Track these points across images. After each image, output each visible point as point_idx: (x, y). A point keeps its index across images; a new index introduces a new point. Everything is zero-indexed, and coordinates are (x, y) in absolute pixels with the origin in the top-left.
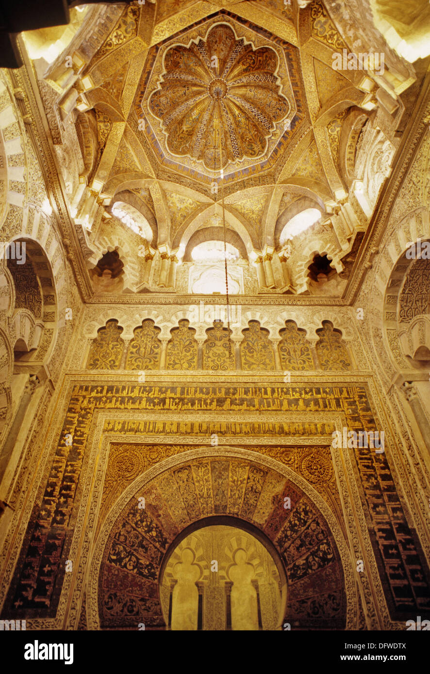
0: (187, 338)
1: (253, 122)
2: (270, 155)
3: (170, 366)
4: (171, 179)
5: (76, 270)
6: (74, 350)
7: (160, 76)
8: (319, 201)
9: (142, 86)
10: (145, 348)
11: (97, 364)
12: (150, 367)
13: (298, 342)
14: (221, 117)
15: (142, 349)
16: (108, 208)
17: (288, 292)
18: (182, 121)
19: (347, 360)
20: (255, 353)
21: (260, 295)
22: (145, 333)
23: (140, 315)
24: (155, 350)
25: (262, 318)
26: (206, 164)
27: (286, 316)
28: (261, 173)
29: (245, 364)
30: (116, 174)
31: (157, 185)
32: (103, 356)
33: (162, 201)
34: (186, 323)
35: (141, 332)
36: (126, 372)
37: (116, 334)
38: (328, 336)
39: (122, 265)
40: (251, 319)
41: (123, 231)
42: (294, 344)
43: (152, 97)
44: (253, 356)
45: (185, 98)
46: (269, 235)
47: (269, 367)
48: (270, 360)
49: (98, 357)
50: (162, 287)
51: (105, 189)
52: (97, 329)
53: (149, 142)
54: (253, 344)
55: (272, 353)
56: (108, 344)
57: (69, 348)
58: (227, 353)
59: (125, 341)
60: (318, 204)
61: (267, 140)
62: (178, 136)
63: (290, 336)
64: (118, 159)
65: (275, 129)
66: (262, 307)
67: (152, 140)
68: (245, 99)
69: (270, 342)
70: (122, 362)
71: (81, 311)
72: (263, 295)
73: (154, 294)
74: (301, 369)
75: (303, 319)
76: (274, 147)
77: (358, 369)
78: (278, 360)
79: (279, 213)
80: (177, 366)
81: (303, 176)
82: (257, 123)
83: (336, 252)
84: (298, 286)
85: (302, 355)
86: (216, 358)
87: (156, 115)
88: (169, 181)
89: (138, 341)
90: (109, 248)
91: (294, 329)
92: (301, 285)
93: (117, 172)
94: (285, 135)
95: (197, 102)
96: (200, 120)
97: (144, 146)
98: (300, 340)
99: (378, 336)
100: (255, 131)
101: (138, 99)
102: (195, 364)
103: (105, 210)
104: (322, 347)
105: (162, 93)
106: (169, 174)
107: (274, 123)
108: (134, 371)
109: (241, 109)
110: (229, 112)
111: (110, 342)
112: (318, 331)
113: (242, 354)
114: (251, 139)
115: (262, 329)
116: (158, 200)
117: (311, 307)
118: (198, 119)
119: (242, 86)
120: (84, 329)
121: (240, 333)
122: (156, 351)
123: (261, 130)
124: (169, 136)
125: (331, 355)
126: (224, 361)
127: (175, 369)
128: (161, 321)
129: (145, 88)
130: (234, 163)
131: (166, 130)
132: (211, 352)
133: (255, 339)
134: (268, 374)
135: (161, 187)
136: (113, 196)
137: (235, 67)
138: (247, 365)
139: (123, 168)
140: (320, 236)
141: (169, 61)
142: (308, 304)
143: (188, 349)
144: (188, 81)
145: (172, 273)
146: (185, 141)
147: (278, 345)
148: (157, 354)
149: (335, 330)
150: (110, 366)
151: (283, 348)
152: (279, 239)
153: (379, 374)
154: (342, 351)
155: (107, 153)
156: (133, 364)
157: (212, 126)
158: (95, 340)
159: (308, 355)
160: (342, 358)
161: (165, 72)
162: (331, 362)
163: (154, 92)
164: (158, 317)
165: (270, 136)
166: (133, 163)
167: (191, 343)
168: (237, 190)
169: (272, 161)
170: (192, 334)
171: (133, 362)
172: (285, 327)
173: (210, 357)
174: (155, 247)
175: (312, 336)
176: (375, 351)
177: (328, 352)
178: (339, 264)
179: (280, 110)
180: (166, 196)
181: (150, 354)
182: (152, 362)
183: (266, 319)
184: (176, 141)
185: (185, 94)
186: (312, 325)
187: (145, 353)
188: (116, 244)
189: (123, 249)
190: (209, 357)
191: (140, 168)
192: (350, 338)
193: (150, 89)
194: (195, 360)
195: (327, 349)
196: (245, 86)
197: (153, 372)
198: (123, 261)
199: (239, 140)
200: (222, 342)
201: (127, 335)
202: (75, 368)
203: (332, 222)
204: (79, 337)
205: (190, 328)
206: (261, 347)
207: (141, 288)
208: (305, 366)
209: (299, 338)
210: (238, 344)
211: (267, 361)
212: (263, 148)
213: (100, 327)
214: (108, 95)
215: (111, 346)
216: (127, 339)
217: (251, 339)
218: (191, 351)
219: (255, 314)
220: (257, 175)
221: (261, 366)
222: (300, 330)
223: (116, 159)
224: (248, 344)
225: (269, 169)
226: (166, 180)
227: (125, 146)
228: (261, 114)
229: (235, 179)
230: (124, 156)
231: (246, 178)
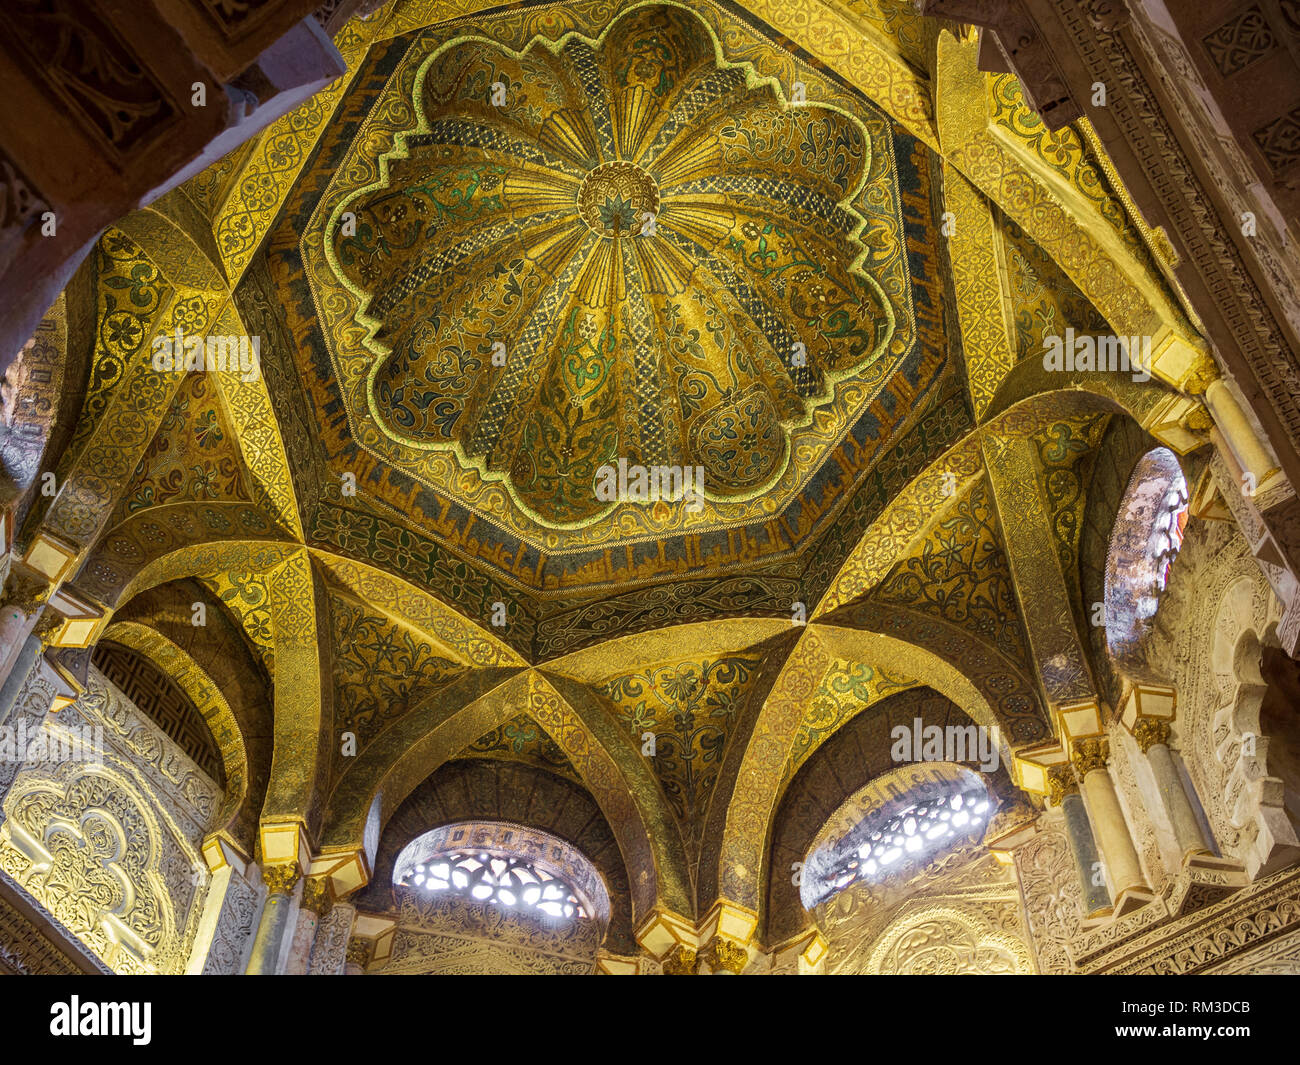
2: (913, 319)
7: (359, 318)
18: (556, 383)
28: (922, 404)
30: (367, 738)
31: (547, 686)
43: (378, 393)
61: (864, 273)
65: (863, 224)
67: (461, 526)
76: (903, 281)
87: (429, 438)
88: (589, 642)
93: (369, 731)
95: (574, 287)
106: (580, 615)
107: (847, 207)
116: (578, 738)
124: (515, 479)
130: (807, 422)
141: (360, 261)
161: (365, 298)
163: (371, 376)
165: (864, 258)
166: (424, 656)
169: (932, 336)
185: (514, 290)
225: (939, 370)
226: (575, 646)
227: (361, 620)
228: (807, 190)
229: (844, 477)
230: (371, 655)
231: (879, 457)
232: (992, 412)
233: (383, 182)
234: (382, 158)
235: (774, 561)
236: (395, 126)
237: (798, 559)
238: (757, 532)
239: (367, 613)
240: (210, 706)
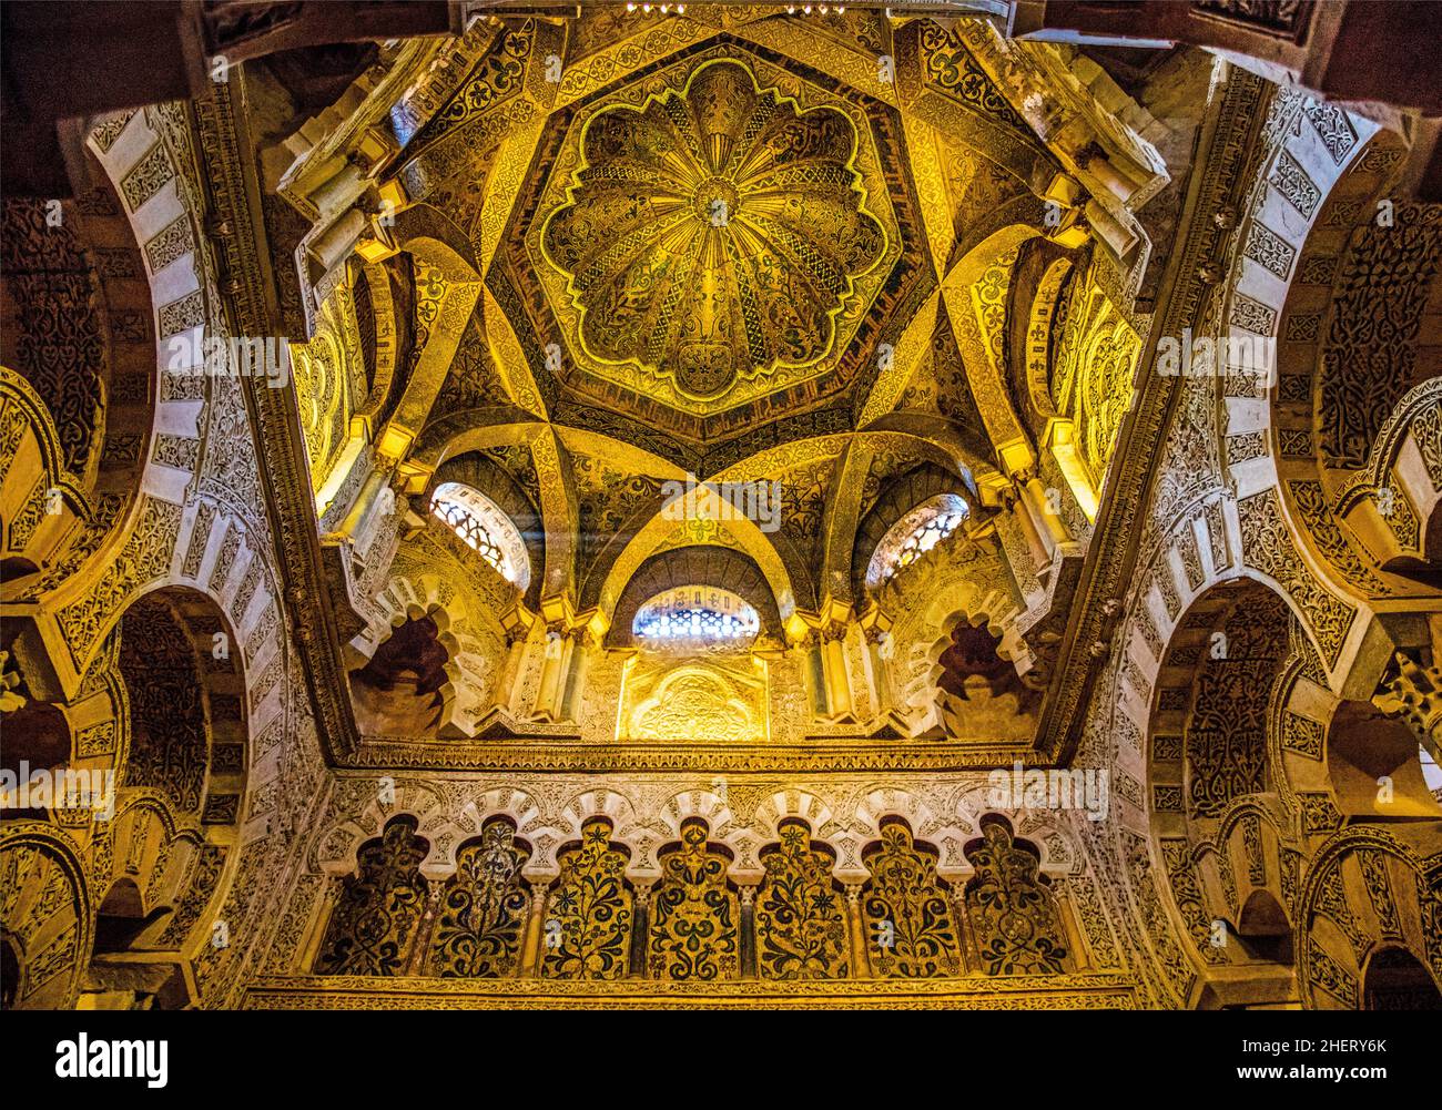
0: (605, 876)
1: (800, 276)
2: (839, 357)
3: (551, 966)
4: (589, 422)
5: (315, 672)
6: (284, 911)
7: (574, 174)
8: (965, 472)
9: (530, 198)
10: (485, 907)
11: (347, 956)
12: (494, 967)
13: (915, 884)
14: (721, 264)
15: (476, 910)
16: (419, 503)
17: (887, 733)
18: (625, 276)
19: (1055, 938)
20: (796, 923)
21: (812, 743)
22: (489, 859)
23: (479, 804)
24: (511, 911)
25: (814, 812)
26: (681, 382)
27: (879, 802)
28: (818, 404)
29: (767, 957)
30: (449, 410)
31: (551, 438)
32: (364, 932)
33: (560, 480)
34: (604, 828)
35: (478, 854)
36: (425, 984)
37: (407, 862)
38: (998, 862)
39: (444, 656)
40: (787, 815)
41: (455, 562)
42: (903, 890)
43: (552, 222)
44: (790, 931)
45: (634, 222)
46: (836, 569)
47: (834, 966)
48: (838, 946)
49: (350, 934)
50: (544, 721)
51: (415, 452)
52: (355, 845)
53: (537, 330)
54: (791, 893)
55: (844, 922)
56: (384, 894)
57: (271, 905)
58: (716, 921)
59: (430, 884)
60: (962, 483)
61: (833, 319)
62: (614, 311)
63: (891, 865)
64: (458, 372)
65: (851, 294)
66: (817, 777)
67: (547, 324)
68: (781, 223)
69: (838, 886)
70: (416, 951)
71: (319, 788)
72: (819, 743)
73: (522, 742)
74: (924, 971)
75: (928, 813)
76: (848, 336)
77: (1089, 967)
78: (859, 945)
79: (863, 509)
80: (571, 965)
81: (921, 409)
82: (808, 281)
83: (1011, 615)
84: (915, 714)
85: (926, 926)
86: (686, 939)
87: (559, 264)
88: (581, 426)
89: (466, 884)
90: (413, 608)
91: (904, 844)
92: (923, 711)
93: (452, 407)
94: (877, 306)
95: (664, 231)
96: (669, 273)
97: (522, 340)
98: (921, 877)
99: (1138, 860)
100: (805, 298)
101: (518, 227)
102: (623, 958)
103: (412, 507)
104: (984, 896)
105: (578, 212)
106: (582, 409)
107: (850, 279)
108: (447, 982)
109: (771, 247)
110: (741, 253)
111: (390, 887)
112: (970, 848)
113: (760, 925)
114: (795, 319)
115: (815, 846)
116: (550, 477)
117: (949, 776)
118: (664, 271)
119: (772, 194)
120: (322, 847)
121: (754, 855)
122: (515, 914)
123: (819, 295)
124: (588, 314)
125: (1010, 926)
126: (709, 950)
127: (565, 975)
128: (537, 823)
129: (536, 203)
130: (751, 377)
131: (579, 301)
132: (672, 919)
133: (796, 876)
134: (830, 989)
135: (559, 442)
136: (434, 470)
137: (756, 150)
138: (772, 962)
139: (469, 394)
140: (967, 570)
141: (596, 142)
142: (940, 766)
143: (605, 912)
144: (642, 184)
145: (574, 681)
146: (629, 326)
147: (861, 896)
148: (517, 924)
149: (1021, 844)
150: (382, 963)
151: (875, 904)
152: (864, 578)
153: (1152, 982)
154: (1042, 908)
155: (429, 357)
156: (446, 959)
157: (699, 288)
158: (347, 881)
159: (944, 924)
160: (1041, 933)
161: (584, 165)
162: (1010, 946)
163: (556, 210)
164: (526, 809)
165: (839, 310)
167: (614, 891)
168: (758, 448)
169: (845, 371)
170: (621, 864)
171: (448, 949)
172: (879, 837)
173: (668, 937)
174: (534, 602)
175: (954, 866)
176: (1134, 907)
177: (999, 913)
178: (1021, 648)
179: (864, 248)
180: (572, 466)
181: (497, 926)
182: (502, 953)
183: (825, 815)
184: (606, 325)
185: (634, 212)
186: (953, 832)
187: (483, 921)
188: (433, 597)
189: (448, 610)
190: (665, 936)
191: (510, 394)
192: (1065, 868)
193: (548, 205)
194: (625, 945)
195: (999, 906)
196: (780, 193)
197: (500, 985)
198: (446, 644)
199: (767, 321)
200: (703, 888)
201: (439, 866)
202: (277, 969)
203: (1000, 530)
204: (303, 870)
205: (614, 846)
206: (811, 902)
207: (487, 725)
208: (935, 960)
209: (919, 871)
210: (747, 895)
211: (830, 947)
212: (824, 339)
213: (367, 838)
214: (445, 220)
215: (391, 898)
216: (437, 878)
217: (784, 878)
218: (614, 918)
219: (797, 800)
220: (807, 409)
221: (813, 964)
222: (921, 846)
223: (450, 374)
224: (776, 894)
225: (838, 391)
226: (573, 424)
227: (477, 342)
228: (819, 258)
229: (753, 418)
230: (472, 365)
231: (780, 417)
232: (867, 429)
233: (642, 110)
234: (651, 96)
235: (692, 441)
236: (672, 83)
237: (705, 447)
238: (690, 419)
239: (483, 340)
240: (384, 340)
